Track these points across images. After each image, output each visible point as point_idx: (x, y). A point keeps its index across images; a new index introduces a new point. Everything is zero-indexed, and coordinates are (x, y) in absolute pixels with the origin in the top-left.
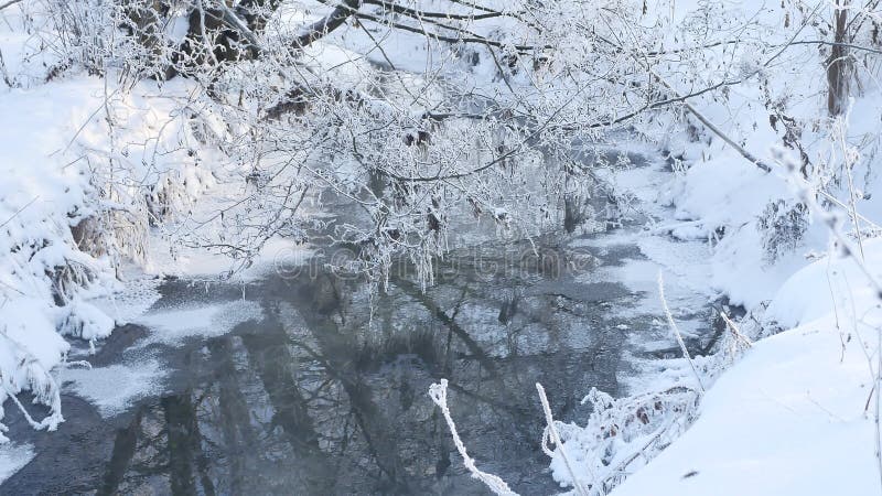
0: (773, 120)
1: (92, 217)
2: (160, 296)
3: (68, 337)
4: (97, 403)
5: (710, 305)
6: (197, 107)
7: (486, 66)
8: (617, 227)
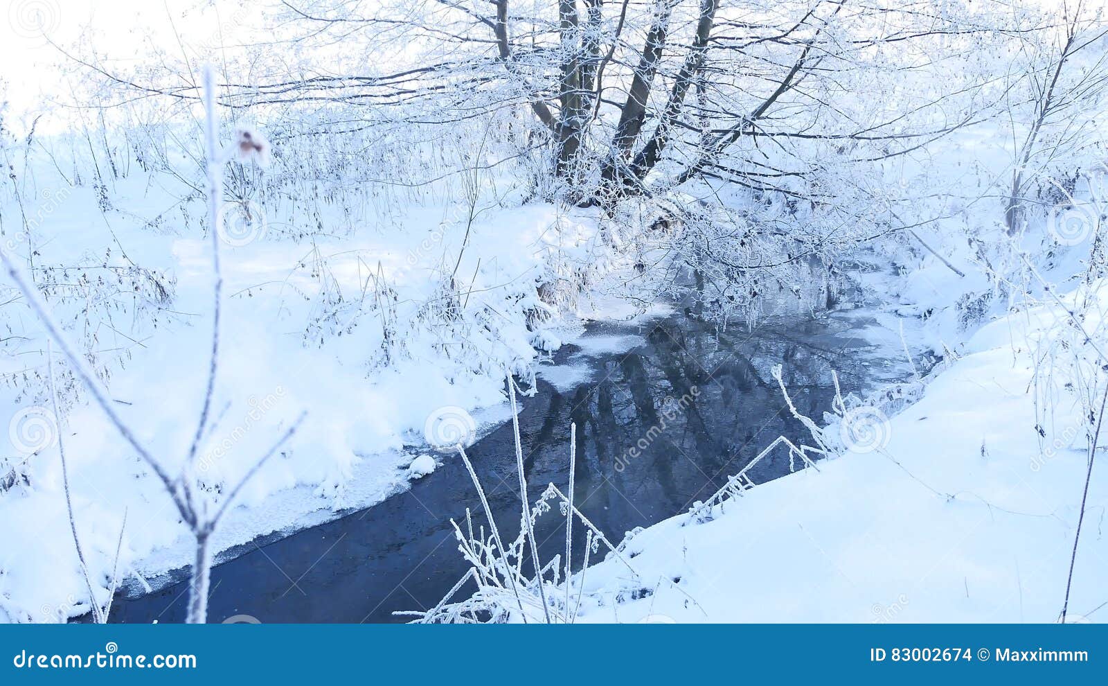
0: (970, 242)
1: (549, 283)
2: (586, 330)
3: (536, 348)
4: (555, 385)
5: (922, 355)
6: (604, 223)
7: (777, 206)
8: (862, 306)
